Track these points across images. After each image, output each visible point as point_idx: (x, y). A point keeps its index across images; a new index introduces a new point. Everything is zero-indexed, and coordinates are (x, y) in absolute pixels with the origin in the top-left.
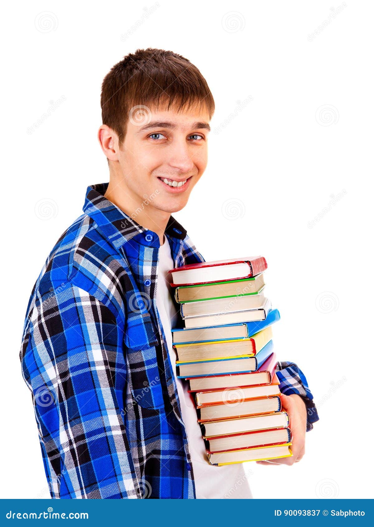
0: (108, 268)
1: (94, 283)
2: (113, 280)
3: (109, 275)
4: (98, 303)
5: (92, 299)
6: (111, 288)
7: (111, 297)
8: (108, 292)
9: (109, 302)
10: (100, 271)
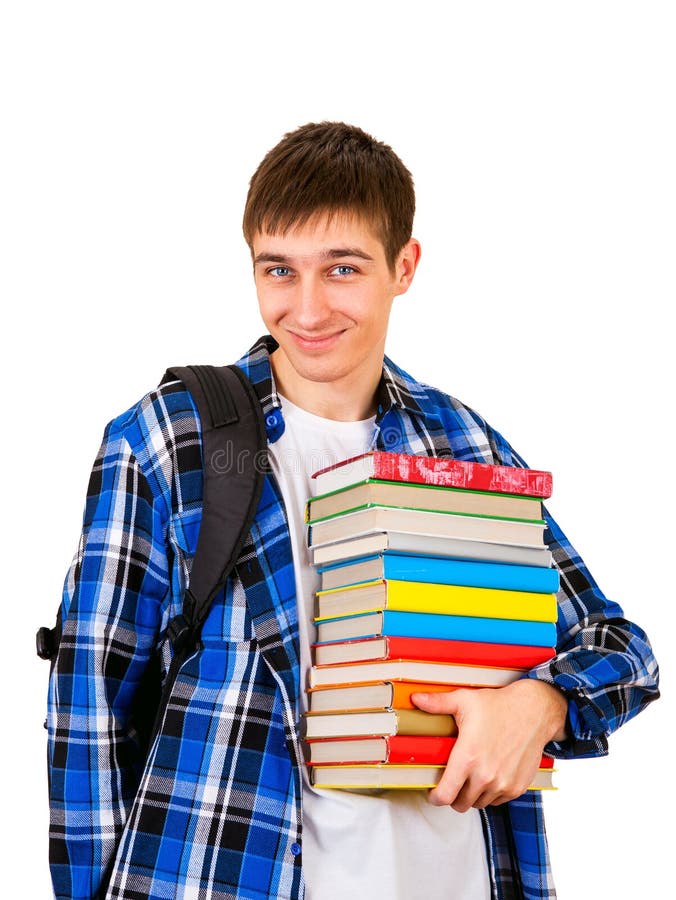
0: (169, 426)
1: (143, 439)
2: (169, 445)
3: (166, 435)
4: (136, 467)
5: (132, 459)
6: (161, 453)
7: (155, 466)
8: (156, 457)
9: (150, 471)
10: (158, 427)
